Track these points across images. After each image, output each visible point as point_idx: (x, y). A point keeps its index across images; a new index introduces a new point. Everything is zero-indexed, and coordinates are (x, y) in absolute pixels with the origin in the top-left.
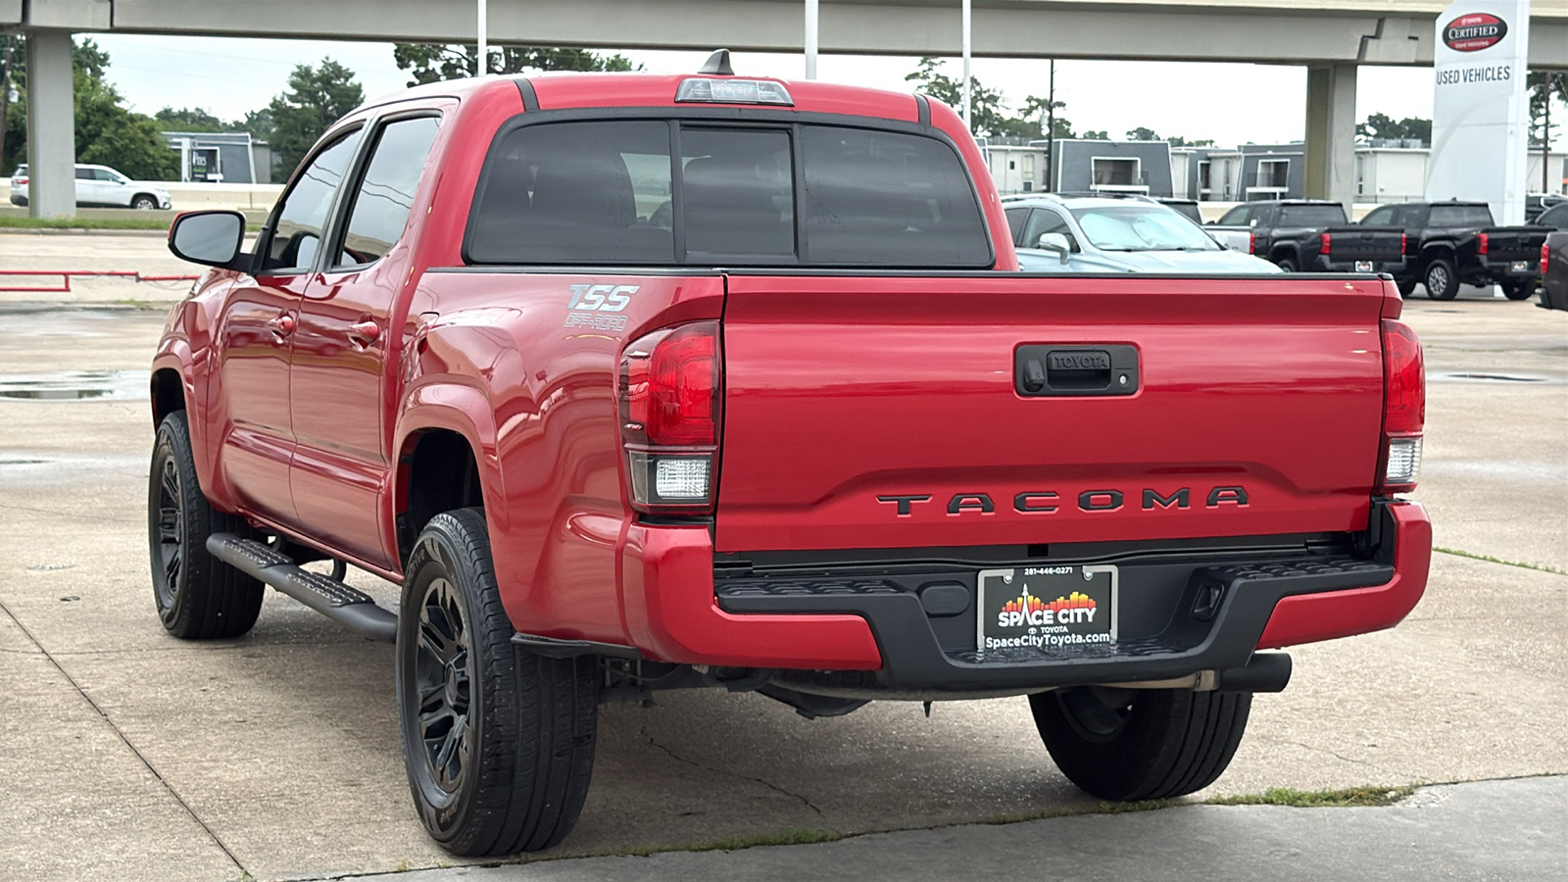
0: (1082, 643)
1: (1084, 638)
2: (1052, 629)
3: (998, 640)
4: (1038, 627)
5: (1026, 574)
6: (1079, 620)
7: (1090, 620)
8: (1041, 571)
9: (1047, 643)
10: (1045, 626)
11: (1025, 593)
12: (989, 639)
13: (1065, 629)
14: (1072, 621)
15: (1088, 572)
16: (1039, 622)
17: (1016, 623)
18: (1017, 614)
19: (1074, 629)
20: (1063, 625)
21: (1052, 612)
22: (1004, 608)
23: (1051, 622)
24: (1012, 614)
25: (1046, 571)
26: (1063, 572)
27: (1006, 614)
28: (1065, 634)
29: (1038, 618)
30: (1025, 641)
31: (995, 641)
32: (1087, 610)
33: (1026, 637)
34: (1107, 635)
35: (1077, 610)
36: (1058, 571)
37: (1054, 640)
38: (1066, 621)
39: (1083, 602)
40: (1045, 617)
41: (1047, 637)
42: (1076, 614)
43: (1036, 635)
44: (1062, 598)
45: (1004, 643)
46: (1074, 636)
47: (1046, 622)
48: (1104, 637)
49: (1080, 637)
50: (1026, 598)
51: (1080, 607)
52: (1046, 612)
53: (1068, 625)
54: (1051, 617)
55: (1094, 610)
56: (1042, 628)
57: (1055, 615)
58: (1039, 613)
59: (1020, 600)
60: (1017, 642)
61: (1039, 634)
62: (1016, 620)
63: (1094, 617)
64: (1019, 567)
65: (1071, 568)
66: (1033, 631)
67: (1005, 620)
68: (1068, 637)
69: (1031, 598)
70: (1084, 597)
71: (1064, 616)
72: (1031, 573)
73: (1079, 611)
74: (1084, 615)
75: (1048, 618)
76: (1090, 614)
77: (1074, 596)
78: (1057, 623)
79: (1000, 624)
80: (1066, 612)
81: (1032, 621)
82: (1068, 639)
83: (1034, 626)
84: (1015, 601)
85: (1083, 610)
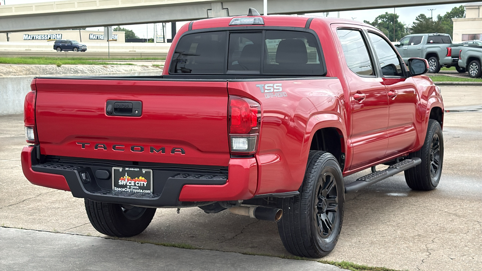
0: (142, 193)
1: (143, 191)
2: (134, 187)
3: (118, 188)
4: (130, 186)
5: (126, 169)
6: (142, 185)
7: (145, 186)
8: (130, 169)
9: (132, 191)
10: (132, 186)
11: (126, 175)
12: (115, 188)
13: (138, 188)
14: (140, 185)
15: (144, 171)
16: (130, 185)
17: (123, 184)
18: (124, 181)
19: (140, 188)
20: (137, 186)
21: (134, 182)
22: (120, 179)
23: (134, 185)
24: (123, 181)
25: (132, 169)
26: (136, 170)
27: (121, 181)
28: (137, 189)
29: (130, 183)
30: (126, 189)
31: (117, 188)
32: (144, 183)
33: (125, 188)
34: (150, 191)
35: (141, 182)
36: (135, 169)
37: (134, 190)
38: (138, 185)
39: (143, 180)
40: (132, 183)
41: (132, 189)
42: (141, 183)
43: (129, 188)
44: (137, 178)
45: (120, 189)
46: (140, 190)
47: (132, 185)
48: (148, 191)
49: (141, 190)
50: (126, 177)
51: (142, 181)
52: (132, 182)
53: (138, 186)
54: (134, 183)
55: (146, 183)
56: (131, 186)
57: (135, 183)
58: (130, 182)
59: (125, 177)
60: (123, 190)
61: (130, 188)
62: (124, 183)
63: (146, 185)
64: (124, 167)
65: (139, 169)
66: (128, 187)
67: (121, 182)
68: (138, 190)
69: (128, 177)
70: (143, 178)
71: (137, 184)
72: (127, 169)
73: (142, 183)
74: (143, 184)
75: (133, 184)
76: (145, 184)
77: (140, 178)
78: (135, 185)
79: (119, 184)
80: (138, 182)
81: (128, 184)
82: (138, 191)
83: (129, 185)
84: (123, 177)
85: (143, 182)
